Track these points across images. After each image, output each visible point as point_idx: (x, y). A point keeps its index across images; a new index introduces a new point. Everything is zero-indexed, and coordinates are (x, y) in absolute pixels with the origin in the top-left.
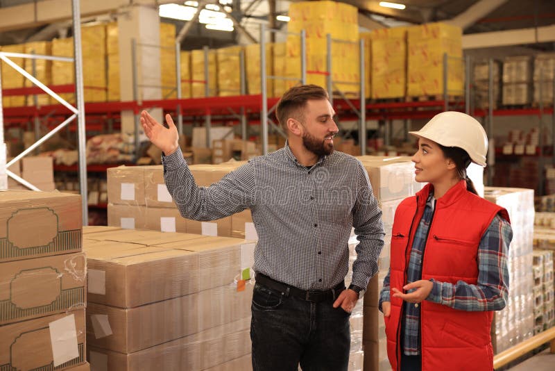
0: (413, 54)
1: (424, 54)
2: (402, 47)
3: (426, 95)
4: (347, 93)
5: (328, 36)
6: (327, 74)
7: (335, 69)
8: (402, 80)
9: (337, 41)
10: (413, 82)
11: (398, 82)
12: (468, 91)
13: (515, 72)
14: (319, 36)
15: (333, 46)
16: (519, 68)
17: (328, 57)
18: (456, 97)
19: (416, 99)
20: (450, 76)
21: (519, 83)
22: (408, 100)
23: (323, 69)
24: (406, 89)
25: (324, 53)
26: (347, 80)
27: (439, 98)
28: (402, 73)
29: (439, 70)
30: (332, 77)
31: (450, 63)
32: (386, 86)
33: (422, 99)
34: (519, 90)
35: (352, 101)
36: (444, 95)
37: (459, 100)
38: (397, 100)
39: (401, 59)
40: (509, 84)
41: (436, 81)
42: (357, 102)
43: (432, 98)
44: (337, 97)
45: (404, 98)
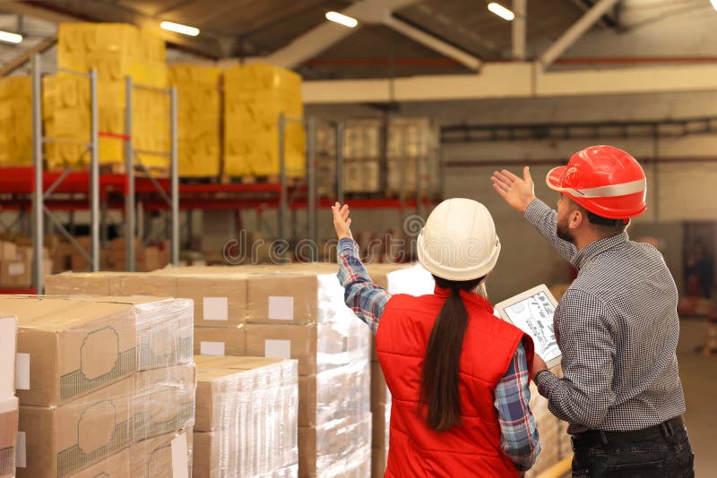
0: (233, 110)
1: (250, 111)
2: (215, 100)
3: (253, 175)
4: (154, 169)
5: (127, 79)
6: (126, 138)
7: (137, 131)
8: (215, 149)
9: (140, 88)
10: (233, 153)
11: (208, 153)
12: (312, 171)
13: (359, 142)
14: (113, 79)
15: (134, 95)
16: (366, 137)
17: (127, 111)
18: (296, 179)
19: (236, 180)
20: (288, 146)
21: (366, 159)
22: (225, 181)
23: (119, 130)
24: (222, 164)
25: (121, 104)
26: (152, 148)
27: (273, 180)
28: (215, 140)
29: (273, 136)
30: (134, 144)
31: (289, 127)
32: (189, 158)
33: (248, 180)
34: (366, 171)
35: (161, 181)
36: (280, 176)
37: (300, 184)
38: (205, 181)
39: (213, 117)
40: (352, 160)
41: (269, 155)
42: (166, 183)
43: (262, 180)
44: (140, 174)
45: (219, 178)
